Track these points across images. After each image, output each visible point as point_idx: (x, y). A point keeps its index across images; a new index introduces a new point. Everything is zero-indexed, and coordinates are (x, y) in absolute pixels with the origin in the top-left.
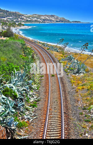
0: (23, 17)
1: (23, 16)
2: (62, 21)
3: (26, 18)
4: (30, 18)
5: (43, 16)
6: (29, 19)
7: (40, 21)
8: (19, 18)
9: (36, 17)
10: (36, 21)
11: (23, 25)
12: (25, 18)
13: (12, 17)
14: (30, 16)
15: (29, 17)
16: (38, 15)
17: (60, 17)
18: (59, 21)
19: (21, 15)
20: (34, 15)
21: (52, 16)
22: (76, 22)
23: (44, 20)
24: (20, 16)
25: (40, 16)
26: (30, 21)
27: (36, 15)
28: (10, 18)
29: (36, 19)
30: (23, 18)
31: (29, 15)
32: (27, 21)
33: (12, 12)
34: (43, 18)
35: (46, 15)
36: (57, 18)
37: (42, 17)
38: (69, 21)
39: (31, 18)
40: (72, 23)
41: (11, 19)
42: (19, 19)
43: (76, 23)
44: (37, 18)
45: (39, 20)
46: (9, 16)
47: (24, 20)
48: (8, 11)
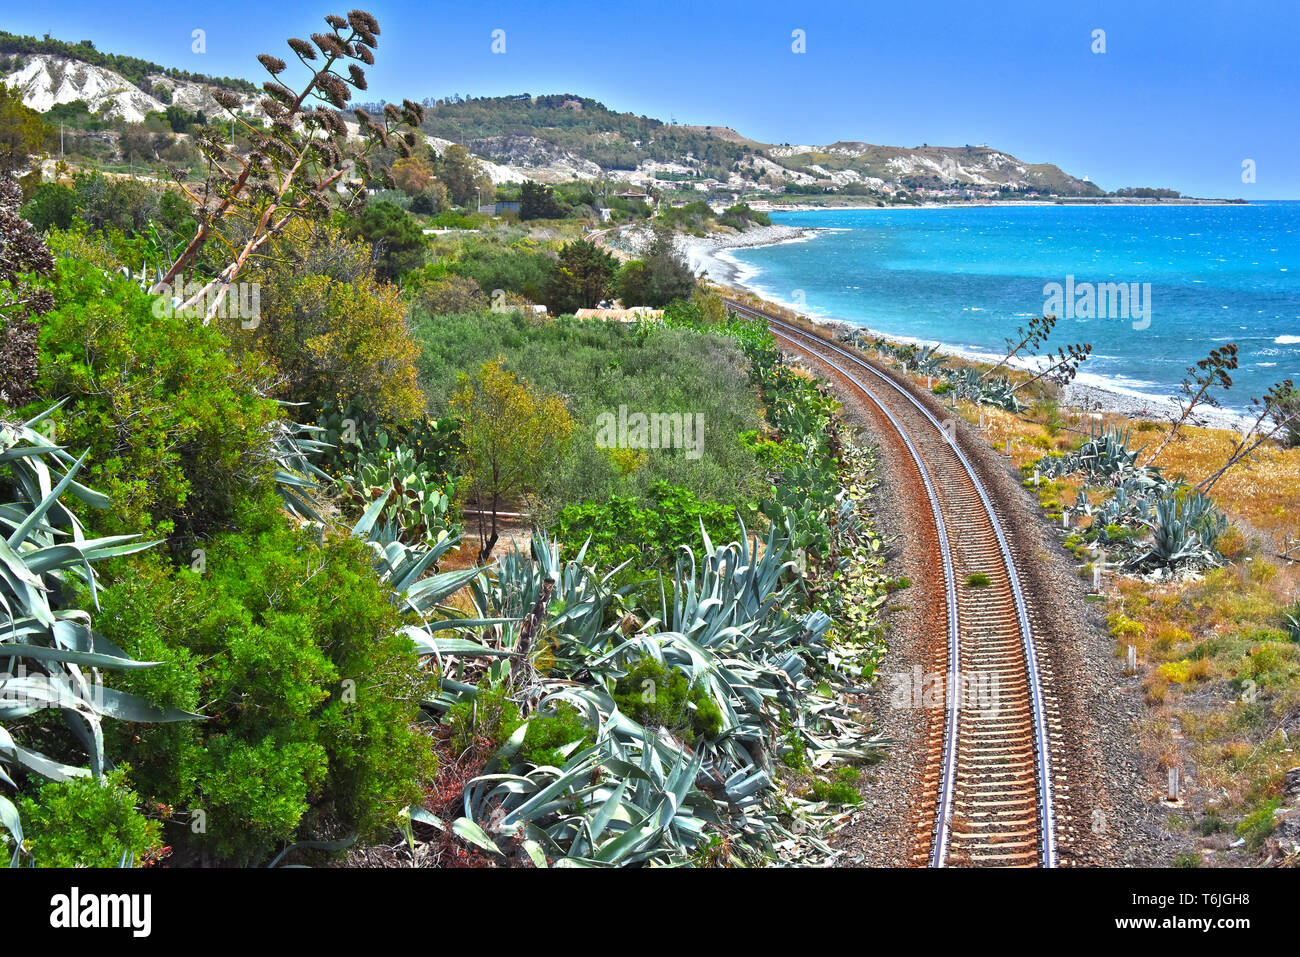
0: (759, 163)
1: (759, 153)
2: (1044, 193)
3: (781, 170)
4: (809, 173)
5: (905, 153)
6: (806, 180)
7: (887, 188)
8: (736, 170)
9: (851, 164)
10: (852, 191)
11: (764, 221)
12: (774, 171)
13: (685, 164)
14: (808, 158)
15: (803, 163)
16: (869, 147)
18: (1022, 193)
19: (746, 149)
20: (839, 145)
21: (970, 154)
22: (1143, 193)
23: (911, 183)
24: (739, 158)
25: (881, 154)
26: (809, 190)
27: (852, 146)
28: (673, 168)
29: (851, 176)
30: (763, 171)
31: (805, 149)
32: (791, 190)
33: (685, 130)
34: (905, 166)
35: (925, 151)
36: (1008, 169)
37: (898, 163)
38: (1090, 190)
39: (817, 168)
40: (1119, 203)
41: (675, 177)
42: (736, 180)
43: (1149, 204)
44: (864, 172)
45: (879, 181)
46: (661, 160)
47: (769, 181)
48: (656, 123)
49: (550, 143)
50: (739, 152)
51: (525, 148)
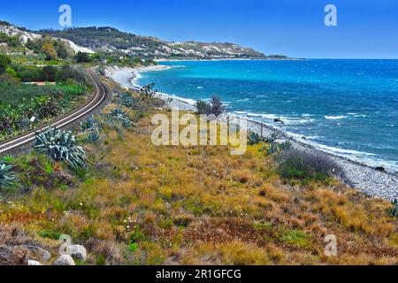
0: (164, 47)
1: (164, 44)
2: (248, 56)
3: (170, 49)
4: (179, 50)
5: (208, 45)
6: (178, 52)
7: (201, 55)
8: (157, 49)
9: (192, 47)
10: (191, 55)
11: (155, 64)
12: (168, 49)
13: (142, 47)
14: (179, 46)
15: (176, 48)
16: (197, 43)
17: (245, 46)
18: (241, 56)
19: (160, 43)
20: (189, 42)
21: (228, 45)
22: (276, 57)
23: (209, 53)
24: (158, 46)
25: (201, 45)
26: (178, 55)
27: (192, 42)
28: (138, 48)
29: (192, 51)
30: (165, 50)
31: (178, 43)
32: (173, 55)
33: (142, 37)
34: (207, 48)
35: (214, 44)
36: (238, 49)
38: (262, 55)
39: (181, 49)
40: (269, 59)
41: (138, 51)
42: (157, 52)
43: (278, 59)
44: (195, 50)
45: (200, 53)
46: (135, 46)
47: (167, 52)
48: (134, 35)
49: (101, 41)
50: (158, 44)
51: (93, 42)
